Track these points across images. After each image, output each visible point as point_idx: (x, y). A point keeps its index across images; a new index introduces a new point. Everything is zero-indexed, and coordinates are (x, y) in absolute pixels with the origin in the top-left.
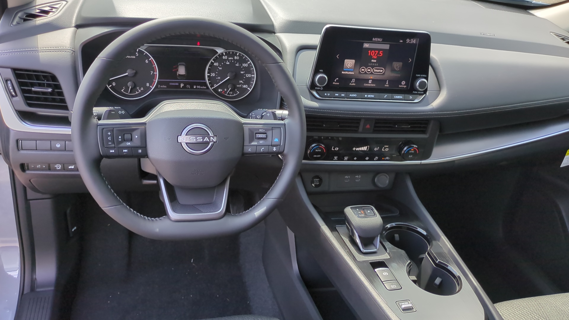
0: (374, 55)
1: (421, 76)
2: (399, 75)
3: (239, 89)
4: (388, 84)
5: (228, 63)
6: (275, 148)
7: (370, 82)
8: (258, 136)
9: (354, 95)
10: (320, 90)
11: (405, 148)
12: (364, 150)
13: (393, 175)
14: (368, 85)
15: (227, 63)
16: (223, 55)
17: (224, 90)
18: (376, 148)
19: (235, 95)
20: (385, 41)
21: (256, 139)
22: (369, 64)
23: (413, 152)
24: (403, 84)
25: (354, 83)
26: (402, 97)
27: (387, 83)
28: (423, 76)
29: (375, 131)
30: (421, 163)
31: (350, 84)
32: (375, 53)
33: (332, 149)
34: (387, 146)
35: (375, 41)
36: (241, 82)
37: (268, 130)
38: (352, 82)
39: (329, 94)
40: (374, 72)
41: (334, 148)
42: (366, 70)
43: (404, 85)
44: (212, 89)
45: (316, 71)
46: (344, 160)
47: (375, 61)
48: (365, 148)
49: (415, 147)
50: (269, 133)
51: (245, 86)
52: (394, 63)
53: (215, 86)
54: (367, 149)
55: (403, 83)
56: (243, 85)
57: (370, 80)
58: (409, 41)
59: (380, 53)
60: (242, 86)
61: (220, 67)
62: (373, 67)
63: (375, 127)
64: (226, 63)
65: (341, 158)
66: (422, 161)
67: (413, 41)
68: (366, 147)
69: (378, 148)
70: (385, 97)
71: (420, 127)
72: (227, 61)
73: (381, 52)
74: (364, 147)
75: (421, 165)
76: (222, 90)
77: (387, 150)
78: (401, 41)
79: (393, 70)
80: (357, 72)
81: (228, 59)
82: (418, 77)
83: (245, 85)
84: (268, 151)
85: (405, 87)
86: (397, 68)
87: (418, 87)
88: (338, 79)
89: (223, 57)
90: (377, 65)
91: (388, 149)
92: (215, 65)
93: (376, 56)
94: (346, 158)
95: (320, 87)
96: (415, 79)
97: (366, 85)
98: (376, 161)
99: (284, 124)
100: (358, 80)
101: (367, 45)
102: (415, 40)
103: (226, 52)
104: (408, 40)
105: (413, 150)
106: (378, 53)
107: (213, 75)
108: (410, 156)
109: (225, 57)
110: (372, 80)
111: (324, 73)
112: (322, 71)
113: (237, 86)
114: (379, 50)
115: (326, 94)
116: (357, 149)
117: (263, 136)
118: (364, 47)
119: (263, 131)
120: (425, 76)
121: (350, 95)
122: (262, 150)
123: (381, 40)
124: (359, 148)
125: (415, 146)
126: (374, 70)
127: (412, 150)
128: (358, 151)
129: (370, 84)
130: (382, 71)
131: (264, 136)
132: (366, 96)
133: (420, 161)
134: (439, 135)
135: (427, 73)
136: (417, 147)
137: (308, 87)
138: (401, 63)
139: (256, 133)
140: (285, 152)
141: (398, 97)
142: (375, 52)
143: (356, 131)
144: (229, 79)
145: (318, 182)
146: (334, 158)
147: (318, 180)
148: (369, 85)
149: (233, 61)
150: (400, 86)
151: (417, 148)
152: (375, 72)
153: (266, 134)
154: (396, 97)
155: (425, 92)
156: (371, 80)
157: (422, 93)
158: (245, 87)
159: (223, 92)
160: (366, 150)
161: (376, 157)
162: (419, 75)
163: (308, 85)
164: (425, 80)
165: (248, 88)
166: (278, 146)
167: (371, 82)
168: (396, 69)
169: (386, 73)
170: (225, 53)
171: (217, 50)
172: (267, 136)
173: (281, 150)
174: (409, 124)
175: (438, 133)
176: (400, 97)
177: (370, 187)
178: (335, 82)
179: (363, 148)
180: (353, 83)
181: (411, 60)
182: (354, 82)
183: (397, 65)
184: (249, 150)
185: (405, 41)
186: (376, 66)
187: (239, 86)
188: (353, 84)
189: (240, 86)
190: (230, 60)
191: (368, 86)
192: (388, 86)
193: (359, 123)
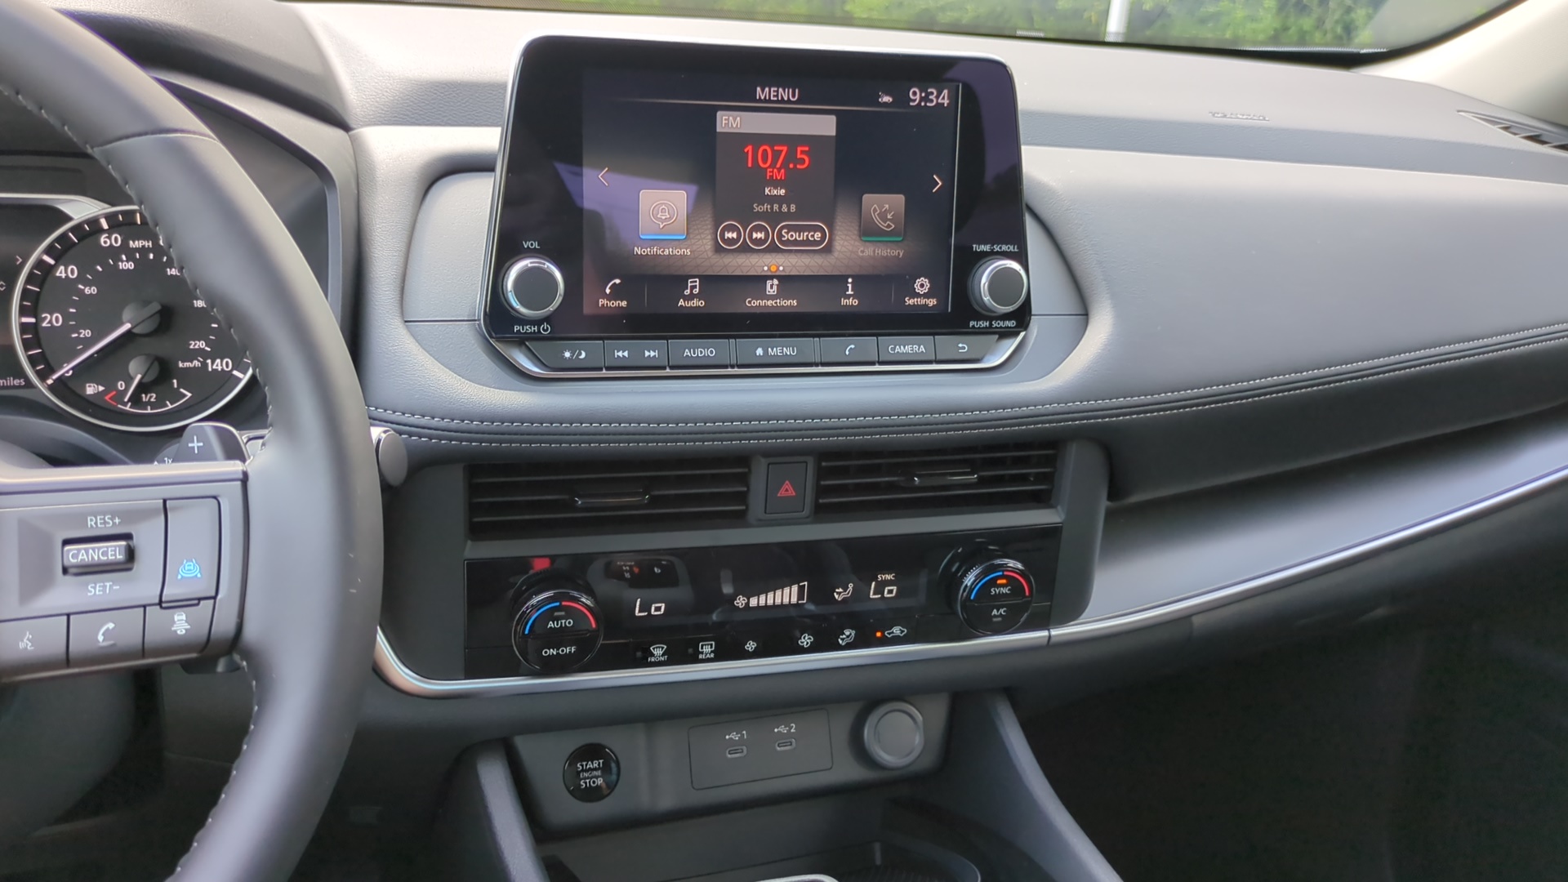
0: (773, 165)
1: (997, 248)
2: (897, 252)
3: (187, 377)
4: (854, 296)
5: (130, 266)
6: (184, 617)
7: (772, 287)
8: (75, 556)
9: (707, 352)
10: (536, 337)
11: (969, 580)
12: (786, 601)
13: (938, 710)
14: (763, 303)
15: (122, 266)
16: (101, 231)
17: (110, 386)
18: (841, 590)
19: (170, 407)
20: (810, 101)
21: (65, 571)
22: (757, 208)
23: (1005, 590)
24: (921, 291)
25: (699, 296)
26: (922, 349)
27: (850, 292)
28: (1005, 248)
29: (822, 512)
30: (1050, 637)
31: (681, 303)
32: (776, 154)
33: (637, 613)
34: (889, 577)
35: (770, 101)
36: (201, 344)
37: (142, 515)
38: (687, 292)
39: (583, 355)
40: (782, 243)
41: (645, 607)
42: (745, 235)
43: (926, 296)
44: (51, 388)
45: (506, 248)
46: (700, 657)
47: (782, 192)
48: (788, 595)
49: (1014, 570)
50: (148, 538)
51: (219, 365)
52: (866, 197)
53: (66, 370)
54: (800, 596)
55: (922, 285)
56: (209, 361)
57: (771, 277)
58: (922, 99)
59: (799, 156)
60: (205, 365)
61: (88, 283)
62: (774, 219)
63: (821, 491)
64: (116, 265)
65: (683, 654)
66: (1054, 632)
67: (937, 97)
68: (795, 588)
69: (851, 586)
70: (847, 353)
71: (1023, 479)
72: (124, 257)
73: (802, 152)
74: (787, 590)
75: (1050, 644)
76: (101, 388)
77: (891, 592)
78: (887, 99)
79: (868, 232)
80: (707, 244)
81: (124, 248)
82: (984, 255)
83: (218, 361)
84: (138, 640)
85: (932, 302)
86: (885, 219)
87: (987, 299)
88: (618, 281)
89: (102, 240)
90: (793, 208)
91: (895, 588)
92: (63, 275)
93: (783, 171)
94: (707, 649)
95: (538, 322)
96: (969, 262)
97: (756, 303)
98: (849, 647)
99: (241, 476)
100: (711, 281)
101: (735, 120)
102: (946, 92)
103: (115, 214)
104: (915, 94)
105: (1004, 581)
106: (791, 156)
107: (52, 319)
108: (995, 612)
109: (109, 238)
110: (779, 277)
111: (544, 252)
112: (536, 245)
113: (181, 365)
114: (792, 141)
115: (567, 354)
116: (753, 602)
117: (105, 554)
118: (718, 130)
119: (112, 526)
120: (1011, 248)
121: (687, 353)
122: (100, 638)
123: (794, 96)
124: (762, 598)
125: (1011, 563)
126: (780, 236)
127: (999, 582)
128: (758, 607)
129: (772, 299)
130: (818, 236)
131: (114, 552)
132: (760, 351)
133: (1045, 633)
134: (1110, 514)
135: (1020, 239)
136: (1020, 566)
137: (479, 325)
138: (900, 199)
139: (66, 542)
140: (251, 632)
141: (908, 349)
142: (773, 151)
143: (738, 519)
144: (129, 332)
145: (599, 773)
146: (653, 655)
147: (596, 765)
148: (770, 303)
149: (151, 256)
150: (910, 302)
151: (1021, 573)
152: (787, 243)
153: (123, 543)
154: (900, 349)
155: (1022, 316)
156: (776, 282)
157: (1011, 324)
158: (220, 368)
159: (107, 398)
160: (794, 600)
161: (847, 632)
162: (986, 248)
163: (479, 320)
164: (1015, 265)
165: (235, 373)
166: (202, 602)
167: (775, 288)
168: (883, 225)
169: (839, 245)
170: (108, 217)
171: (66, 209)
172: (131, 554)
173: (225, 624)
174: (974, 466)
175: (1104, 504)
176: (916, 347)
177: (848, 771)
178: (609, 298)
179: (779, 593)
180: (691, 297)
181: (940, 184)
182: (696, 291)
183: (885, 206)
184: (21, 645)
185: (902, 99)
186: (789, 216)
187: (188, 364)
188: (692, 301)
189: (196, 363)
190: (137, 250)
191: (766, 306)
192: (856, 302)
193: (744, 479)
